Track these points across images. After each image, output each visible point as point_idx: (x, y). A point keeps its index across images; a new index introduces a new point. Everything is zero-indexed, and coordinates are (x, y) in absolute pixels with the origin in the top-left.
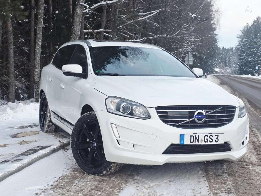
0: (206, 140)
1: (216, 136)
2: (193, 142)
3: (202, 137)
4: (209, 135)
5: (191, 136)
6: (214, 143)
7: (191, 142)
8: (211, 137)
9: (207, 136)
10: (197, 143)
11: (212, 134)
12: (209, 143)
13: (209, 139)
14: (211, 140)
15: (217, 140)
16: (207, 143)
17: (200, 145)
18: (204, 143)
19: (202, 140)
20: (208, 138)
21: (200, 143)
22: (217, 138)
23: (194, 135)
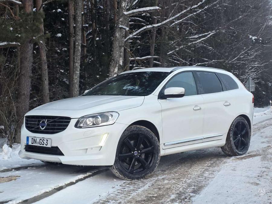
0: (40, 143)
1: (46, 140)
2: (33, 143)
3: (38, 140)
4: (42, 139)
5: (32, 139)
6: (45, 146)
7: (32, 143)
8: (43, 141)
9: (41, 140)
10: (35, 145)
11: (44, 138)
12: (42, 145)
13: (42, 143)
14: (43, 144)
15: (47, 144)
16: (41, 145)
17: (37, 146)
18: (39, 145)
19: (38, 143)
20: (42, 141)
21: (37, 145)
22: (47, 142)
23: (34, 138)
